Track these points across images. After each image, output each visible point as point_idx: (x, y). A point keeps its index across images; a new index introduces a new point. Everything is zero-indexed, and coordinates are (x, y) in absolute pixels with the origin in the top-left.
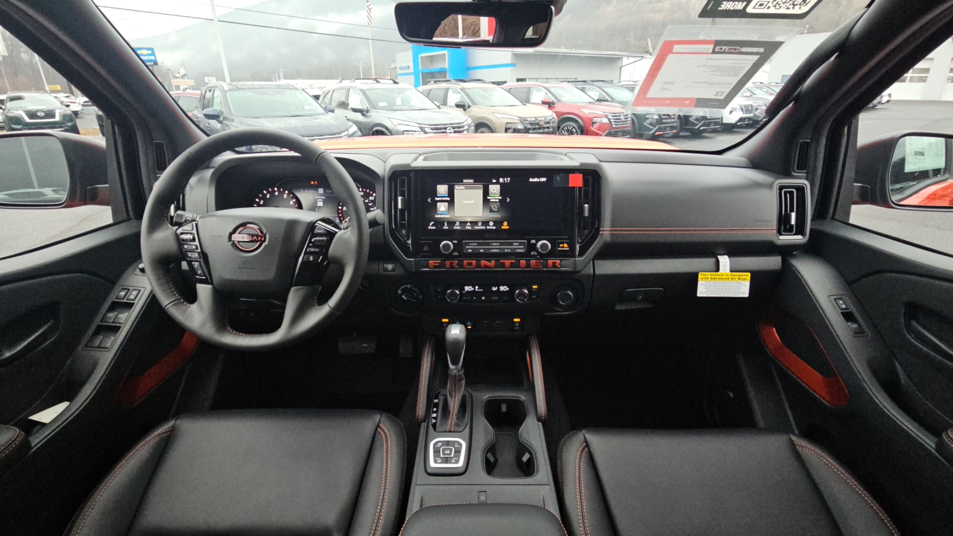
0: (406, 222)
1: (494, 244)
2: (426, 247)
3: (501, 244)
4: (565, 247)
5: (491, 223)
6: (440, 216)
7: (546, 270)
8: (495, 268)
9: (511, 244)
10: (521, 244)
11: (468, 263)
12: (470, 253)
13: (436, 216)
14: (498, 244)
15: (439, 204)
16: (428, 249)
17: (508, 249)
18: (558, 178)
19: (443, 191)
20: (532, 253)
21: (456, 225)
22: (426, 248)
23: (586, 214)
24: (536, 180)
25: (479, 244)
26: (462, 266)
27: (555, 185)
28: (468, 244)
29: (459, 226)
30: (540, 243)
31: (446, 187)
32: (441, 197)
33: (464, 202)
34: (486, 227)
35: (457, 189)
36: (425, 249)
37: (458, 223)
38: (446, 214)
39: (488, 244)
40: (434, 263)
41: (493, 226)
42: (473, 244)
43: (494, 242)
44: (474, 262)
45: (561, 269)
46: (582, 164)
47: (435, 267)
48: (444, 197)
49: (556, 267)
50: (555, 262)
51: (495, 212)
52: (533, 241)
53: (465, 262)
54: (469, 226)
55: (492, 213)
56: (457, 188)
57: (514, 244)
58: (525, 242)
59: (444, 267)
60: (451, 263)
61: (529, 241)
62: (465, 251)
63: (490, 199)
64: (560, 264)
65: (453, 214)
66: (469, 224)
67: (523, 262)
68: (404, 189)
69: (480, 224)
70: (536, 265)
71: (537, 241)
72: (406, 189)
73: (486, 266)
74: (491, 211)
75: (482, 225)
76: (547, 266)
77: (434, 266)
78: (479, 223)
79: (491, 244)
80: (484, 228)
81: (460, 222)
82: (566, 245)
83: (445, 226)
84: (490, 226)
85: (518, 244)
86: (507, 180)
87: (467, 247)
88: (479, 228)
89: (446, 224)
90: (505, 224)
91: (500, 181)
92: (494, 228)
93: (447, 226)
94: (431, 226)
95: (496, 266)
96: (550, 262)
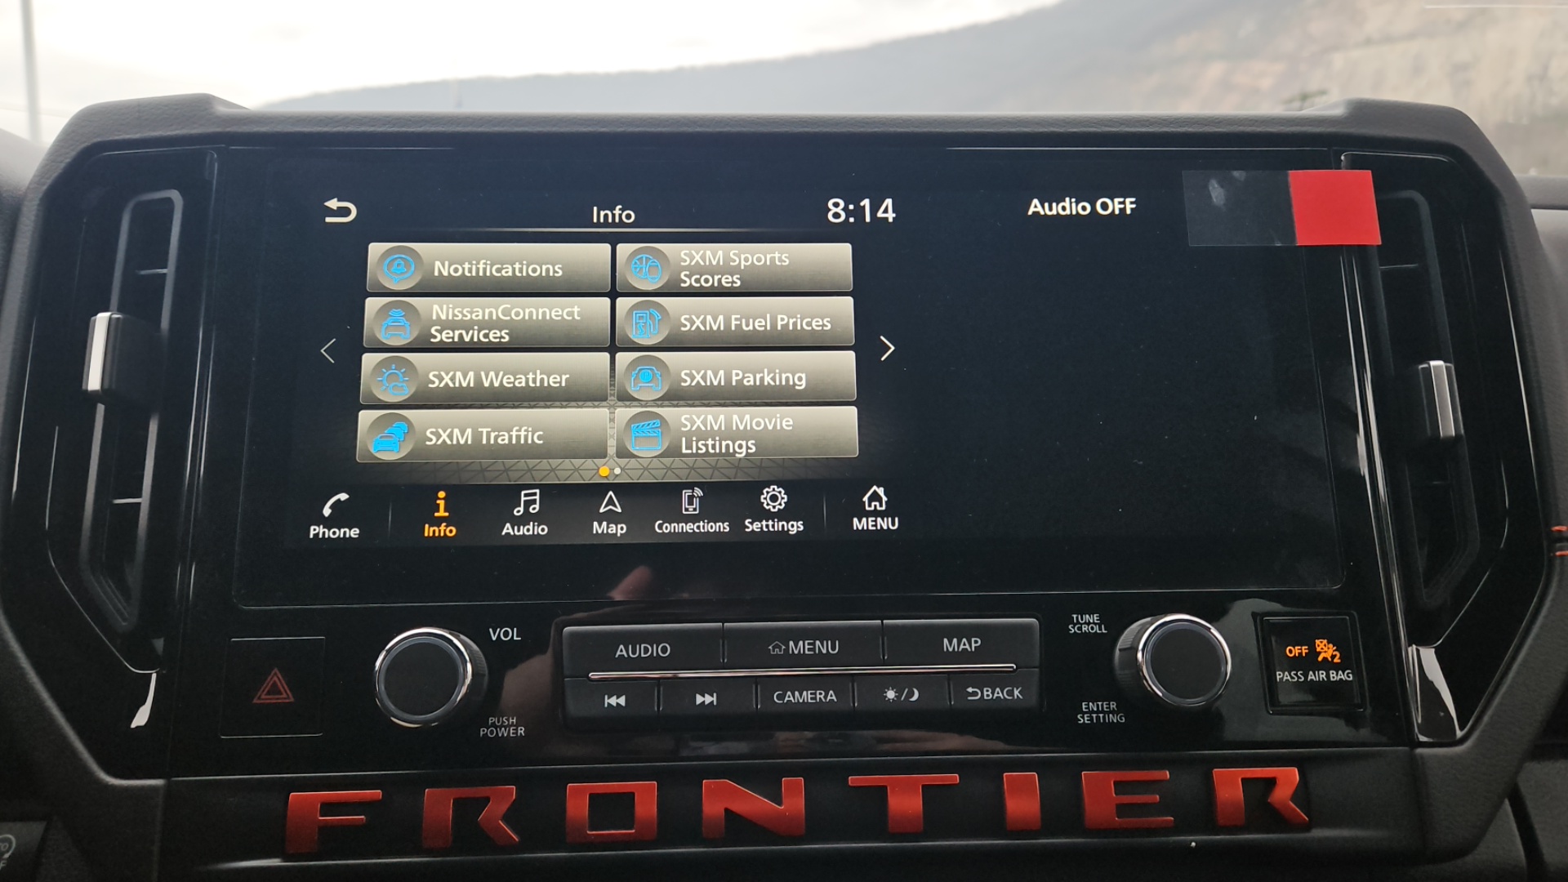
0: (144, 500)
1: (802, 647)
2: (276, 677)
3: (855, 647)
4: (1327, 665)
5: (774, 498)
7: (1200, 845)
8: (812, 835)
9: (927, 646)
10: (994, 644)
11: (594, 797)
12: (616, 724)
14: (823, 647)
16: (286, 696)
17: (902, 682)
18: (1217, 193)
20: (1091, 711)
21: (519, 511)
22: (276, 689)
23: (1449, 424)
24: (1068, 207)
25: (690, 651)
26: (554, 830)
27: (1201, 236)
28: (601, 651)
29: (538, 518)
30: (1142, 635)
34: (738, 526)
36: (263, 697)
37: (531, 501)
39: (751, 650)
40: (328, 808)
41: (781, 515)
42: (643, 651)
43: (799, 634)
44: (646, 798)
45: (1317, 833)
46: (1363, 110)
47: (333, 840)
49: (1274, 819)
50: (1271, 783)
52: (1089, 623)
53: (578, 795)
54: (611, 518)
57: (949, 645)
58: (1029, 627)
59: (409, 837)
60: (467, 809)
61: (1055, 617)
64: (1302, 794)
66: (611, 503)
67: (1023, 784)
68: (164, 271)
69: (691, 502)
70: (1122, 810)
71: (1119, 617)
72: (169, 271)
73: (737, 825)
75: (706, 514)
76: (1205, 813)
77: (325, 829)
78: (686, 493)
79: (774, 650)
80: (725, 527)
81: (548, 491)
82: (1326, 650)
83: (438, 522)
84: (769, 516)
85: (976, 643)
86: (874, 211)
87: (593, 675)
88: (689, 527)
89: (442, 503)
90: (875, 497)
91: (836, 215)
92: (795, 527)
93: (448, 521)
94: (329, 523)
95: (817, 824)
96: (1230, 785)
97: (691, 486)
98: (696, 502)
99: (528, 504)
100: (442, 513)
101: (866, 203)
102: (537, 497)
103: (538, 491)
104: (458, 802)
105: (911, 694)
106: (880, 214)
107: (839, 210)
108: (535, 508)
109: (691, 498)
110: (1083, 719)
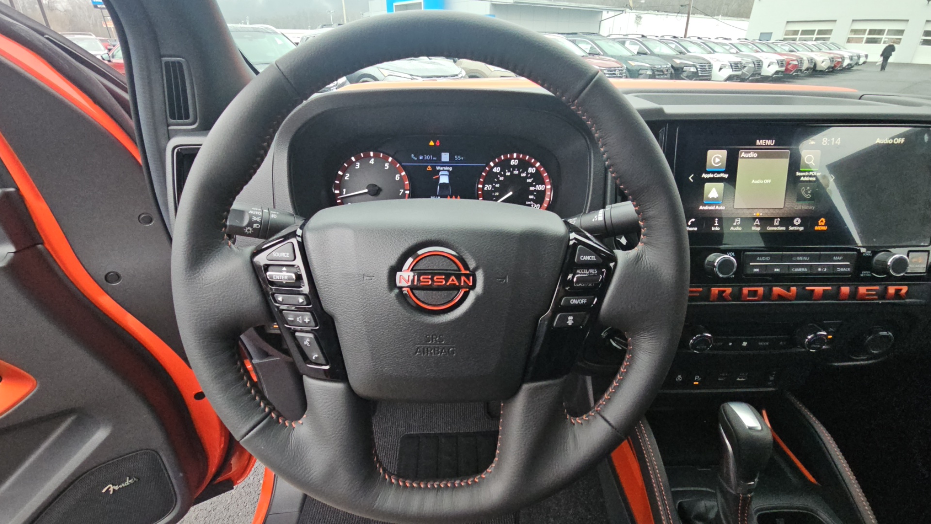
1: (801, 258)
3: (813, 258)
5: (797, 221)
6: (707, 208)
7: (882, 303)
8: (796, 299)
9: (830, 258)
10: (846, 258)
11: (749, 291)
12: (756, 274)
13: (701, 208)
14: (805, 258)
15: (707, 185)
17: (823, 266)
18: (926, 138)
19: (717, 160)
20: (864, 274)
21: (735, 224)
25: (775, 258)
27: (919, 150)
28: (753, 258)
29: (739, 226)
30: (893, 259)
31: (724, 153)
32: (713, 172)
33: (753, 181)
34: (787, 228)
35: (743, 157)
37: (738, 221)
38: (719, 205)
39: (790, 258)
40: (692, 292)
41: (799, 226)
42: (763, 259)
43: (799, 255)
44: (761, 290)
45: (908, 300)
47: (691, 299)
48: (719, 172)
49: (901, 298)
51: (805, 199)
52: (869, 253)
53: (745, 290)
54: (757, 226)
55: (801, 203)
56: (743, 155)
57: (835, 258)
58: (854, 255)
59: (709, 298)
60: (721, 292)
62: (749, 272)
63: (801, 176)
64: (907, 292)
65: (731, 204)
66: (757, 222)
67: (845, 290)
69: (777, 222)
73: (780, 297)
74: (800, 198)
75: (781, 225)
76: (884, 296)
78: (776, 220)
79: (793, 259)
80: (784, 228)
81: (742, 219)
82: (921, 260)
83: (715, 226)
84: (795, 226)
85: (841, 258)
86: (835, 141)
87: (751, 264)
88: (775, 229)
89: (716, 222)
90: (822, 221)
91: (825, 143)
92: (801, 229)
93: (718, 226)
94: (690, 226)
95: (798, 297)
96: (892, 290)
97: (777, 218)
98: (778, 222)
99: (737, 222)
100: (716, 224)
101: (833, 139)
102: (739, 221)
103: (740, 219)
104: (719, 291)
105: (824, 269)
106: (836, 143)
107: (825, 141)
108: (739, 223)
109: (777, 221)
110: (862, 275)
